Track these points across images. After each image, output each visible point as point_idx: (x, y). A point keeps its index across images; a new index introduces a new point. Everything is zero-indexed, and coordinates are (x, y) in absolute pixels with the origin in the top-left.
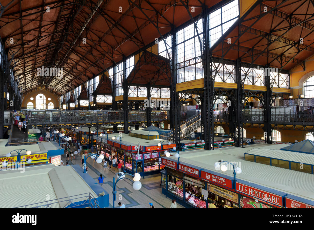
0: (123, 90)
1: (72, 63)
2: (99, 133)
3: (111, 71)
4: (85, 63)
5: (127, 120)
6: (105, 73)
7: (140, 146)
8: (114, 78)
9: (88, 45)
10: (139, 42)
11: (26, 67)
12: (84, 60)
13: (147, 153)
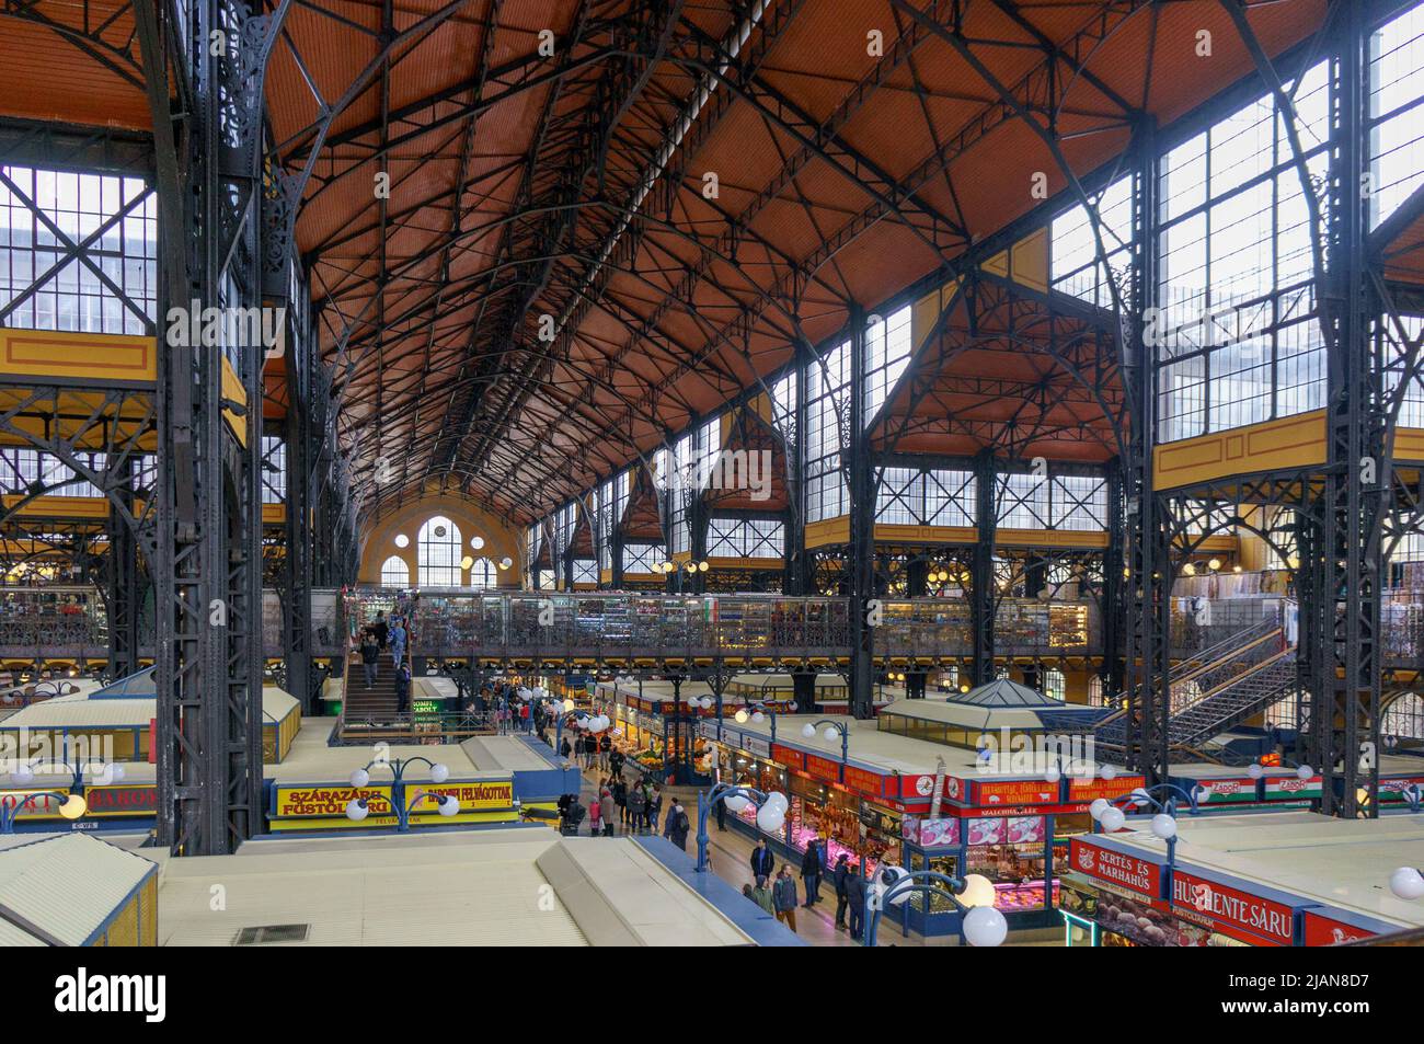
0: (845, 488)
1: (589, 361)
2: (724, 710)
3: (784, 392)
4: (651, 356)
5: (868, 648)
6: (752, 404)
7: (947, 779)
8: (797, 427)
9: (673, 264)
10: (940, 225)
11: (383, 389)
12: (650, 339)
13: (984, 813)
